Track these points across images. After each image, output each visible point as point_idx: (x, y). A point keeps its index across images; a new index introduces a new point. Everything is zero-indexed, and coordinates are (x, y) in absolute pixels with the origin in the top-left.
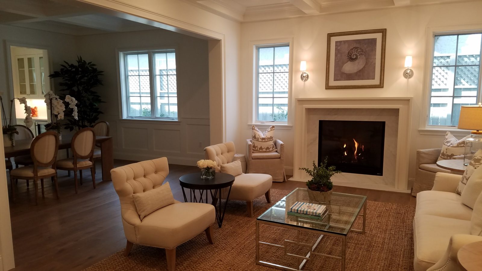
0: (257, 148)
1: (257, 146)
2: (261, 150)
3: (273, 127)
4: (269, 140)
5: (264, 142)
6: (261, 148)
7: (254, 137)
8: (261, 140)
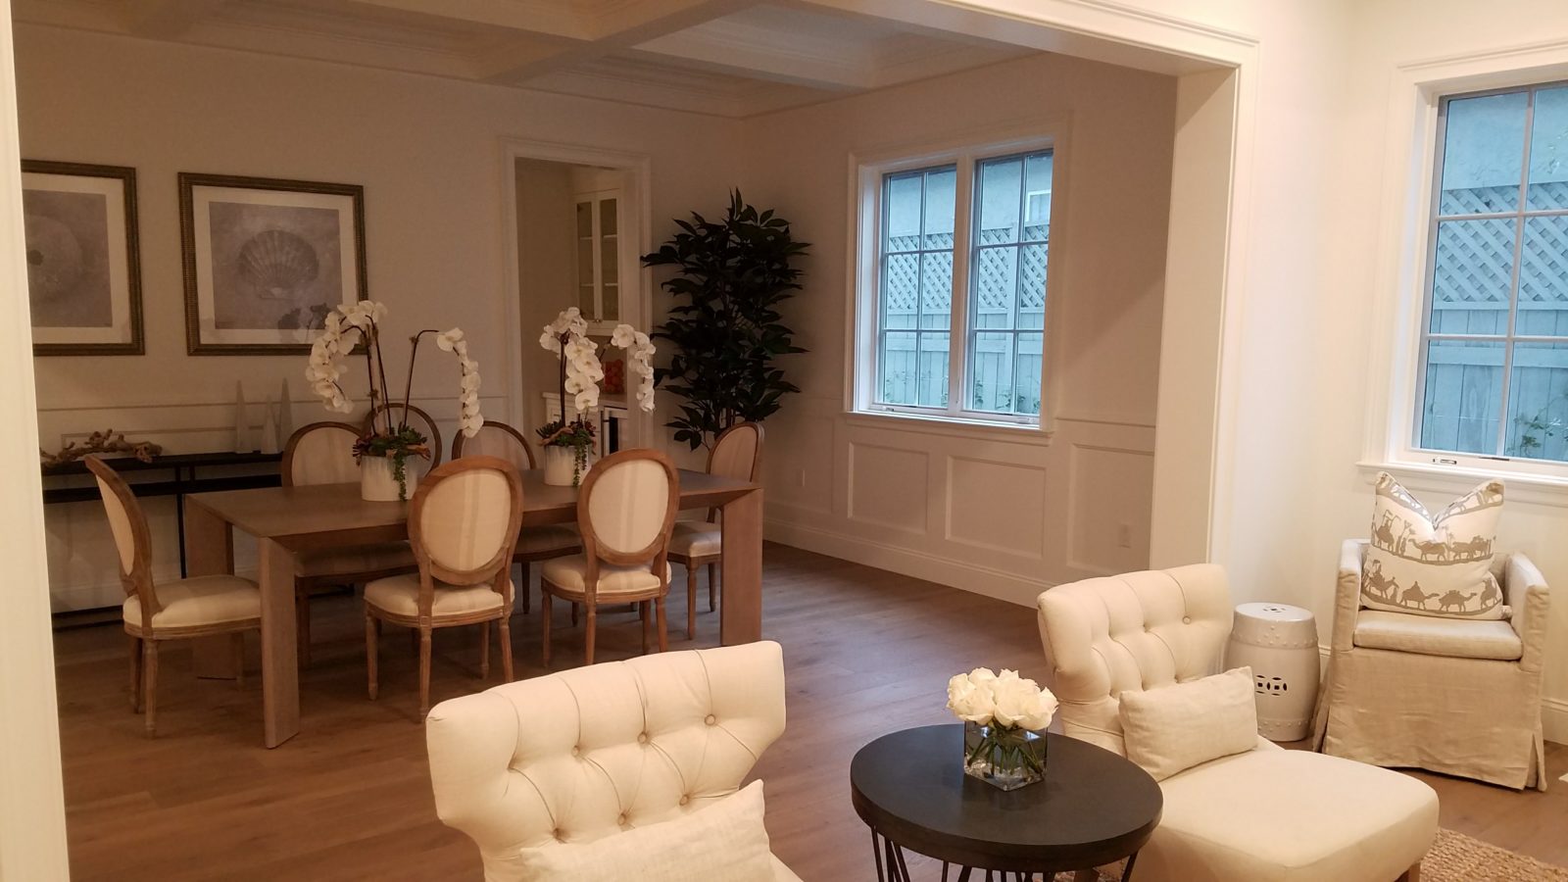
0: (1390, 591)
1: (1392, 582)
2: (1412, 604)
3: (1495, 489)
4: (1464, 556)
5: (1432, 563)
6: (1414, 593)
7: (1383, 534)
8: (1417, 553)
